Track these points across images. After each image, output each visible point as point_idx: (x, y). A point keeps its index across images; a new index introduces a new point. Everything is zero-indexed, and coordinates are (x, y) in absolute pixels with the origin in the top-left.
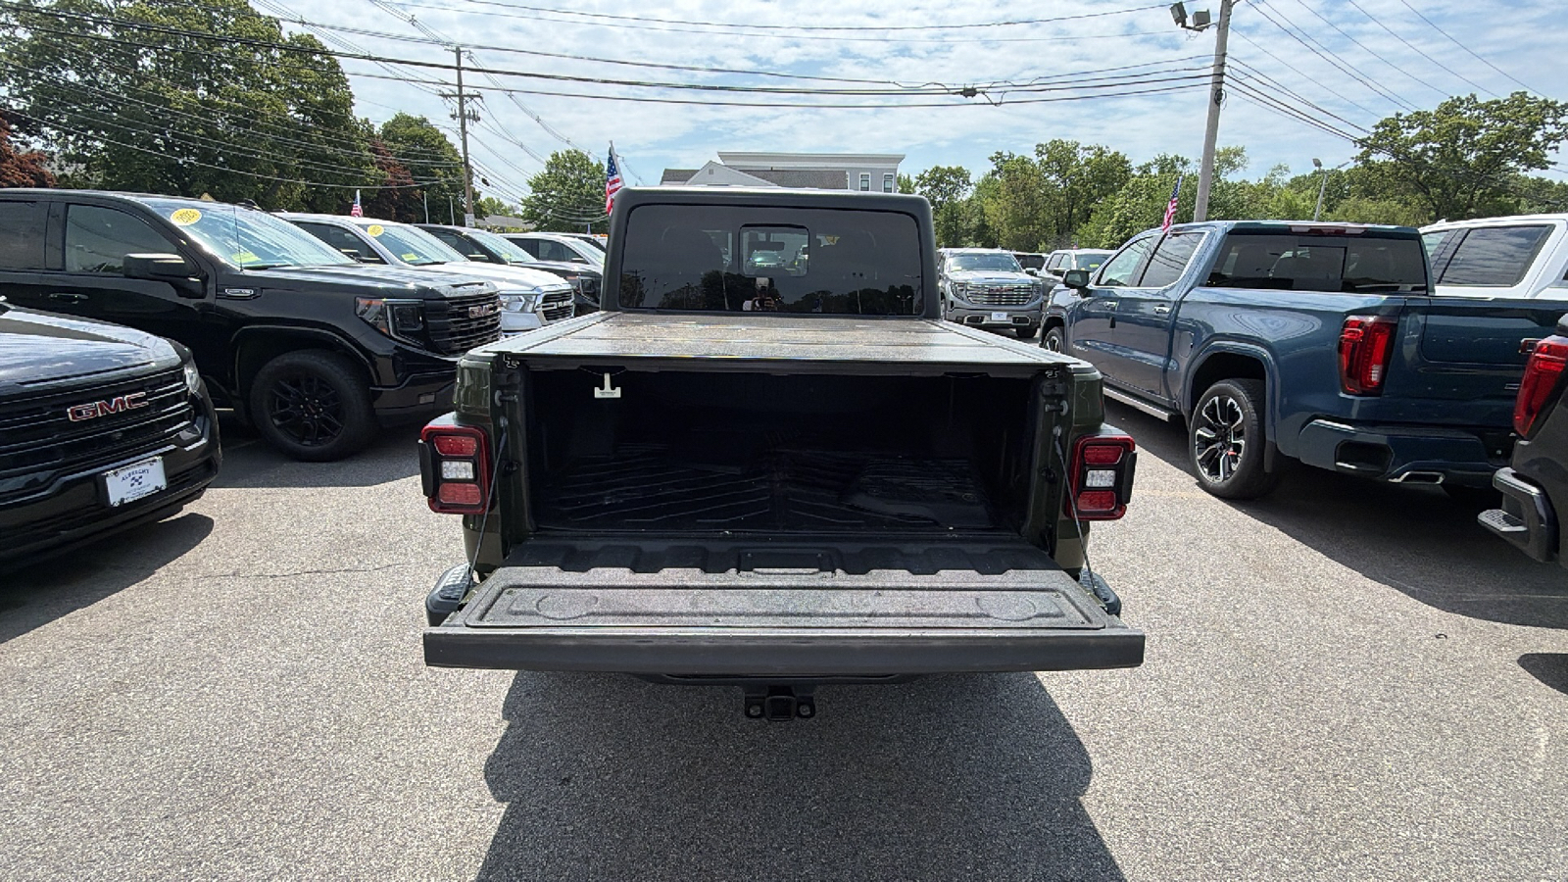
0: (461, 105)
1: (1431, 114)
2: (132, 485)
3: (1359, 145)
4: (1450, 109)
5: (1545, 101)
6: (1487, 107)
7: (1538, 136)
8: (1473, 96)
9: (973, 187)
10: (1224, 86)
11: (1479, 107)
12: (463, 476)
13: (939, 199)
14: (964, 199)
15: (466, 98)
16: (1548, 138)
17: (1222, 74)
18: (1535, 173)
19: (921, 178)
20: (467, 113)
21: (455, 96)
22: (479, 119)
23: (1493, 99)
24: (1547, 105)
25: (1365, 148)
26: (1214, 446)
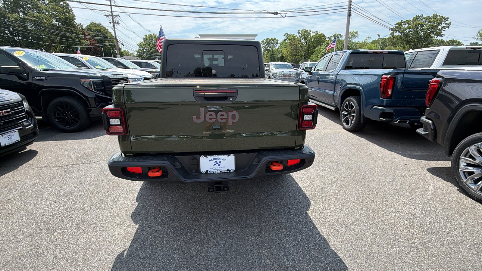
0: (113, 19)
1: (411, 21)
2: (9, 139)
3: (391, 30)
4: (416, 19)
5: (442, 16)
6: (426, 18)
7: (440, 27)
8: (422, 15)
9: (279, 44)
10: (351, 12)
11: (424, 18)
12: (117, 124)
13: (269, 48)
14: (276, 48)
15: (114, 17)
16: (443, 27)
17: (351, 8)
18: (439, 38)
19: (263, 42)
20: (115, 22)
21: (111, 16)
22: (119, 23)
23: (428, 16)
24: (442, 18)
25: (392, 31)
26: (347, 117)
